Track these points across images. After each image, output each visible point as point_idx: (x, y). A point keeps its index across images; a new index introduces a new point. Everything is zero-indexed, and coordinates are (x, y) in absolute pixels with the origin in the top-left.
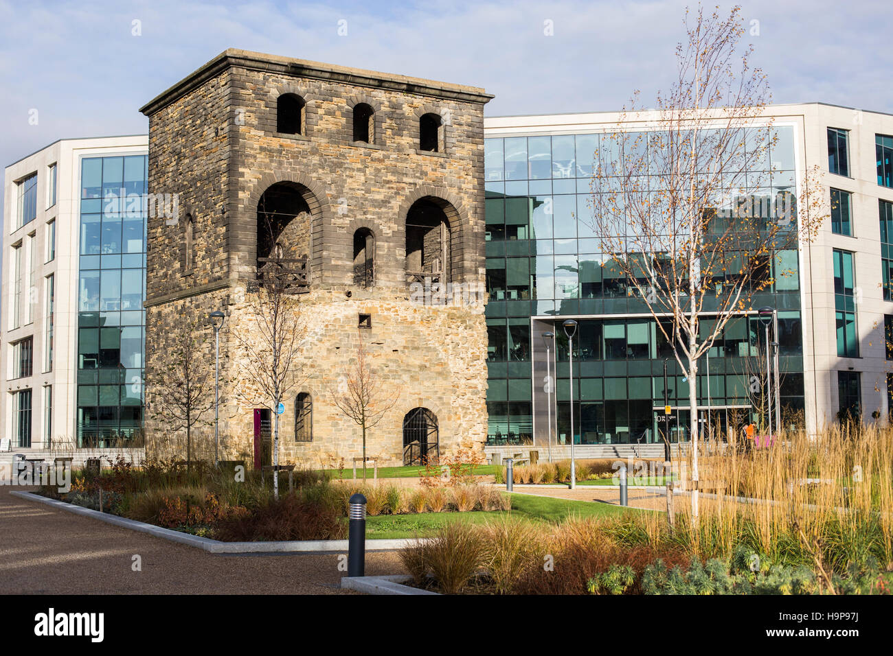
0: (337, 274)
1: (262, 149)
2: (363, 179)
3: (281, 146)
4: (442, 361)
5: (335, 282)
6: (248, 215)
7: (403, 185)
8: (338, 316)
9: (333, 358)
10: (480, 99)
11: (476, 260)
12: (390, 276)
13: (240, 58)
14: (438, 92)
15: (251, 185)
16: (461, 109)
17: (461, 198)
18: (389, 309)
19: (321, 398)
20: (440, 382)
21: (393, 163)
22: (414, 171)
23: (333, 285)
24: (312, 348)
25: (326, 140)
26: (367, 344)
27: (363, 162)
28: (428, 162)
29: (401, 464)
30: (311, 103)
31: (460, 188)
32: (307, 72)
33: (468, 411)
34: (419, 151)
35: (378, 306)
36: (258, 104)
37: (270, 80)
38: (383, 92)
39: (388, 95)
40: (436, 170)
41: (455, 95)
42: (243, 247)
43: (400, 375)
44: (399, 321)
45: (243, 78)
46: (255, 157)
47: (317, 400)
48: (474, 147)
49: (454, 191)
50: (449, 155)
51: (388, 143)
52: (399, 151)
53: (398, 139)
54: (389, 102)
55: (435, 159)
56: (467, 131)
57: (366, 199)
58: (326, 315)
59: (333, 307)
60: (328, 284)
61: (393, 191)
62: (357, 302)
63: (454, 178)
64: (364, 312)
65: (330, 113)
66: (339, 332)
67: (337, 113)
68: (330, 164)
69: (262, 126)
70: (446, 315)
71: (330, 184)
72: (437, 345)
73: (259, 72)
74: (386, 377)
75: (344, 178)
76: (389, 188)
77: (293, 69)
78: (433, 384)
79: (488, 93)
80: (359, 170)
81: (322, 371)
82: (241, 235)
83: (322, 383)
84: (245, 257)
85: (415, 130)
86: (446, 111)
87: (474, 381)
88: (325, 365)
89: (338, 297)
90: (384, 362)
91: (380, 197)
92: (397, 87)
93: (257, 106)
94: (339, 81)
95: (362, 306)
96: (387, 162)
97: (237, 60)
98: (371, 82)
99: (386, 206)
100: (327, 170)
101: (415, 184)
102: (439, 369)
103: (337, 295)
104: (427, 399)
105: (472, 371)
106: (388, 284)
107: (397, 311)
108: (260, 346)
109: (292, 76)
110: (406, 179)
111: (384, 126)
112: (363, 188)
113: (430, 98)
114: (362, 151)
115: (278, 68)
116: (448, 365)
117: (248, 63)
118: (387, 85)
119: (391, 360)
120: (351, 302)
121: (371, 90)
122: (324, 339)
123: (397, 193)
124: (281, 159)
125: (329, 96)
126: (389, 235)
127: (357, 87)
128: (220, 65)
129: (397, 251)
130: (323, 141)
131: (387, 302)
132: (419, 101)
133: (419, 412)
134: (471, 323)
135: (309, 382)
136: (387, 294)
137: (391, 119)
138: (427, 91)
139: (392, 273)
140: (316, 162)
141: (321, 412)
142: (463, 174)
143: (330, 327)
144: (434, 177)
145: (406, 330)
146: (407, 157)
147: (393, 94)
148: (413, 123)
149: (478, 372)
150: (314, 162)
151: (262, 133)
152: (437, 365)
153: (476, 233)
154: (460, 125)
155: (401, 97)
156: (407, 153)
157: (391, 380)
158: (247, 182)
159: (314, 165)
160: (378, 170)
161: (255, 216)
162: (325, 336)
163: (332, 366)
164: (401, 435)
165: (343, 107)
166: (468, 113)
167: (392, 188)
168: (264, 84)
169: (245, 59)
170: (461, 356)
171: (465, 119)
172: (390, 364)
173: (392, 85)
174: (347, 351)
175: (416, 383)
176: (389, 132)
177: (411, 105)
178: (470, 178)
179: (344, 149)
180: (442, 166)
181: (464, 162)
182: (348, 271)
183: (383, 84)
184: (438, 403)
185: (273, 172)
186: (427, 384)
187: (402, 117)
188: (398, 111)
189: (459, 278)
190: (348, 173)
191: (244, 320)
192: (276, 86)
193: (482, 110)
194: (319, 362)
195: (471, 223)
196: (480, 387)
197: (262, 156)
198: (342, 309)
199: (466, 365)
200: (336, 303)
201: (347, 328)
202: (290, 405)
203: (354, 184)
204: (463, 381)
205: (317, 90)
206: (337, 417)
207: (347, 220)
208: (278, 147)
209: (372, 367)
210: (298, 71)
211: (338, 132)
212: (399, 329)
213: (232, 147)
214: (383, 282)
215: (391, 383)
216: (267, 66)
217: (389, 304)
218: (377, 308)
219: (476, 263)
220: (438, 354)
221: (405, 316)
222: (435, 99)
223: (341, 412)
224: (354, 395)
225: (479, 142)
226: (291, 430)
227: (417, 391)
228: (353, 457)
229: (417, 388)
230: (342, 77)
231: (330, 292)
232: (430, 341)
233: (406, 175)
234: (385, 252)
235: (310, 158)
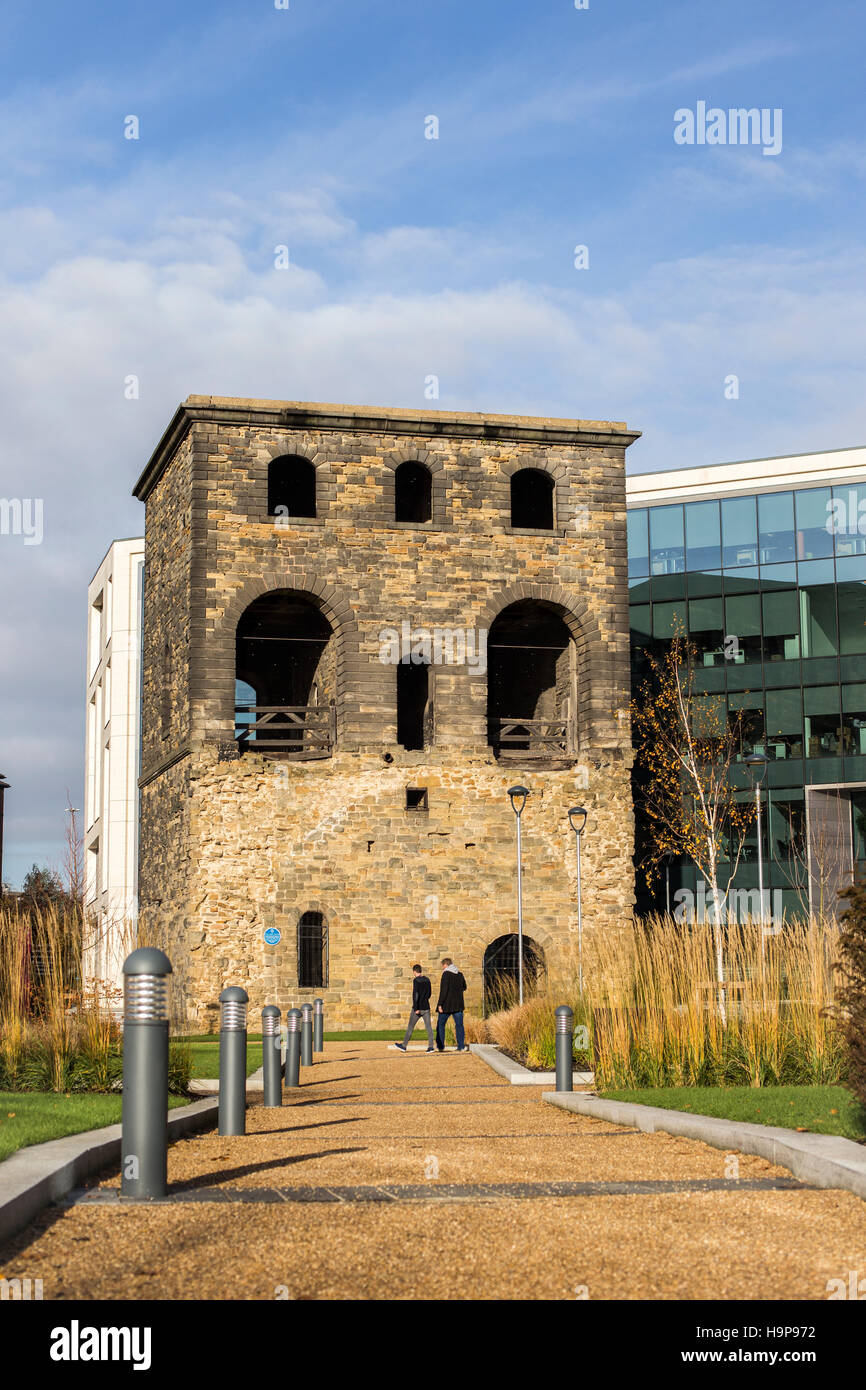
0: (368, 728)
1: (244, 543)
2: (412, 578)
3: (274, 536)
4: (553, 860)
5: (366, 740)
6: (220, 643)
7: (483, 584)
8: (370, 793)
9: (363, 857)
10: (616, 440)
11: (613, 697)
12: (461, 728)
13: (203, 409)
14: (540, 435)
15: (227, 597)
16: (584, 459)
17: (585, 600)
18: (459, 780)
19: (342, 921)
20: (550, 895)
21: (466, 550)
22: (501, 561)
23: (361, 744)
24: (326, 844)
25: (350, 523)
26: (421, 835)
27: (414, 552)
28: (525, 545)
30: (323, 467)
31: (584, 584)
32: (315, 421)
34: (509, 529)
35: (439, 775)
36: (237, 475)
37: (258, 437)
38: (447, 441)
39: (455, 445)
40: (539, 558)
41: (571, 437)
42: (212, 692)
43: (479, 884)
44: (477, 797)
45: (213, 438)
46: (233, 556)
47: (336, 923)
48: (608, 517)
49: (573, 588)
50: (564, 533)
51: (456, 519)
52: (475, 531)
53: (472, 513)
54: (457, 456)
55: (539, 539)
56: (595, 492)
57: (419, 610)
58: (351, 791)
59: (362, 780)
60: (355, 744)
61: (465, 594)
62: (404, 770)
63: (573, 568)
64: (416, 785)
65: (353, 480)
66: (373, 817)
67: (367, 480)
68: (356, 558)
69: (243, 508)
70: (561, 785)
71: (356, 590)
72: (543, 834)
73: (239, 426)
74: (455, 887)
75: (381, 578)
76: (458, 590)
77: (292, 419)
78: (537, 897)
79: (631, 429)
80: (406, 565)
81: (344, 878)
82: (210, 675)
83: (344, 896)
84: (216, 706)
85: (502, 497)
86: (557, 461)
87: (612, 892)
88: (350, 869)
89: (371, 763)
90: (449, 862)
91: (442, 605)
92: (468, 431)
93: (235, 478)
94: (370, 431)
95: (413, 775)
96: (455, 550)
97: (201, 412)
98: (424, 428)
99: (453, 620)
100: (352, 567)
101: (504, 582)
102: (548, 872)
103: (368, 760)
104: (527, 921)
105: (607, 875)
106: (457, 740)
107: (472, 783)
108: (240, 841)
109: (292, 429)
110: (486, 575)
111: (449, 493)
112: (413, 592)
113: (527, 445)
114: (411, 535)
115: (267, 418)
116: (564, 866)
117: (218, 415)
118: (450, 430)
119: (462, 860)
120: (392, 770)
121: (426, 439)
122: (348, 828)
123: (472, 598)
124: (275, 555)
125: (353, 454)
127: (399, 438)
128: (183, 422)
129: (472, 688)
130: (345, 524)
131: (457, 769)
132: (509, 451)
133: (512, 940)
134: (604, 797)
135: (322, 895)
136: (454, 755)
137: (461, 481)
138: (521, 433)
139: (464, 723)
140: (333, 557)
141: (341, 942)
142: (588, 560)
143: (357, 810)
144: (535, 569)
145: (488, 812)
146: (490, 539)
147: (465, 443)
148: (497, 485)
149: (618, 876)
150: (329, 557)
151: (243, 519)
152: (544, 866)
153: (613, 653)
154: (583, 483)
155: (476, 447)
156: (489, 532)
157: (461, 891)
158: (220, 594)
159: (330, 561)
160: (438, 564)
161: (233, 644)
162: (350, 823)
163: (360, 871)
164: (480, 981)
165: (379, 470)
166: (596, 465)
167: (464, 590)
168: (248, 445)
169: (213, 409)
170: (587, 851)
171: (592, 473)
172: (462, 866)
173: (460, 429)
174: (387, 847)
175: (506, 895)
176: (457, 502)
177: (496, 458)
178: (601, 566)
179: (379, 534)
180: (552, 551)
181: (591, 542)
182: (388, 722)
183: (445, 430)
184: (545, 927)
185: (261, 576)
186: (526, 896)
187: (480, 477)
188: (472, 469)
189: (587, 727)
190: (386, 571)
191: (214, 802)
192: (266, 446)
193: (622, 458)
194: (340, 864)
195: (604, 638)
196: (621, 901)
197: (243, 553)
198: (378, 781)
199: (596, 866)
200: (367, 773)
201: (386, 811)
202: (290, 931)
203: (399, 587)
204: (592, 892)
205: (333, 447)
206: (368, 949)
208: (270, 538)
209: (429, 872)
210: (300, 420)
211: (370, 509)
212: (476, 810)
213: (195, 542)
214: (448, 737)
215: (461, 896)
216: (249, 417)
217: (459, 772)
218: (438, 778)
219: (613, 703)
220: (545, 849)
221: (488, 791)
222: (537, 445)
223: (375, 941)
224: (398, 916)
225: (617, 508)
226: (291, 969)
227: (507, 908)
228: (397, 1012)
229: (508, 903)
230: (373, 424)
231: (356, 756)
232: (531, 828)
233: (488, 568)
234: (452, 691)
235: (323, 551)
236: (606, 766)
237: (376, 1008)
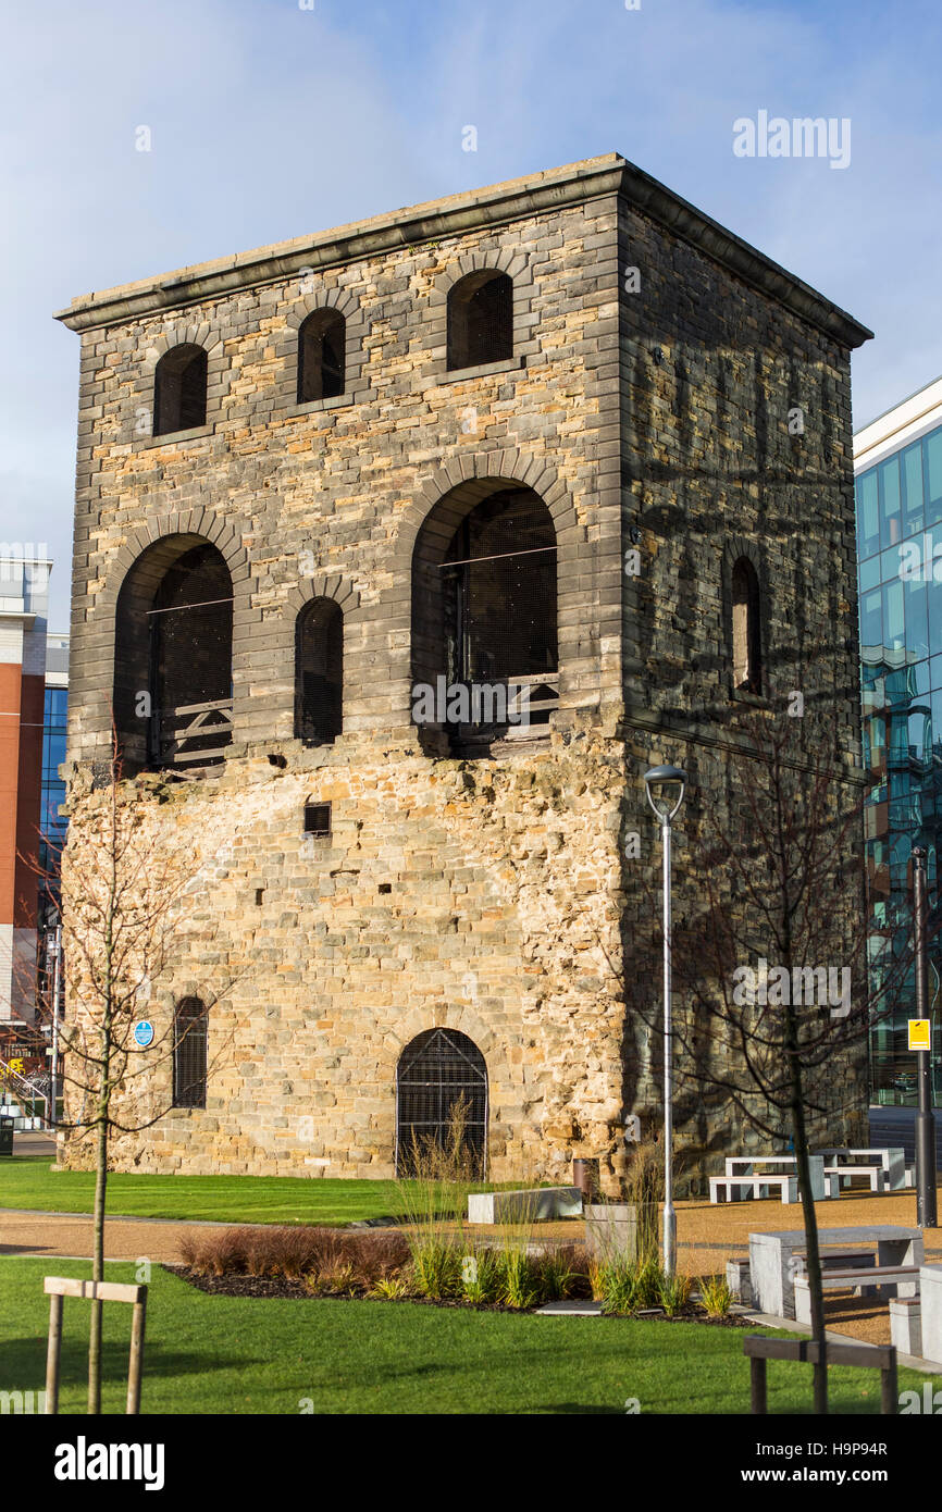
0: (260, 719)
1: (128, 482)
2: (318, 482)
3: (160, 463)
4: (499, 903)
5: (256, 737)
6: (101, 626)
7: (409, 471)
8: (261, 816)
9: (252, 915)
11: (593, 619)
12: (374, 702)
14: (478, 215)
15: (108, 562)
16: (553, 233)
17: (554, 463)
18: (373, 785)
19: (223, 1011)
20: (493, 962)
21: (387, 425)
22: (434, 429)
23: (250, 744)
25: (245, 422)
26: (321, 876)
27: (320, 444)
28: (466, 396)
30: (216, 351)
31: (552, 437)
33: (568, 1037)
34: (443, 377)
35: (346, 781)
36: (124, 391)
37: (148, 332)
38: (364, 265)
39: (375, 268)
40: (487, 411)
41: (523, 203)
42: (89, 695)
43: (393, 948)
44: (396, 810)
45: (100, 348)
46: (117, 503)
47: (216, 1014)
49: (536, 448)
50: (527, 361)
51: (376, 380)
52: (399, 391)
53: (396, 365)
54: (379, 283)
55: (489, 381)
56: (570, 281)
57: (326, 530)
58: (238, 816)
59: (250, 798)
60: (241, 745)
61: (384, 493)
62: (302, 777)
63: (537, 420)
64: (318, 798)
65: (250, 359)
66: (263, 852)
67: (267, 353)
68: (251, 470)
69: (128, 435)
71: (250, 518)
73: (127, 324)
74: (361, 954)
75: (280, 493)
76: (375, 488)
77: (172, 295)
78: (475, 966)
80: (309, 467)
81: (228, 945)
82: (88, 671)
83: (226, 973)
84: (93, 714)
85: (434, 328)
86: (513, 249)
88: (234, 931)
89: (261, 772)
90: (358, 916)
91: (350, 517)
92: (380, 241)
93: (122, 395)
94: (268, 281)
95: (314, 784)
96: (373, 428)
98: (326, 255)
99: (369, 536)
100: (246, 486)
101: (438, 460)
102: (487, 925)
103: (256, 767)
104: (459, 1006)
105: (581, 926)
106: (369, 722)
107: (390, 787)
110: (412, 456)
111: (366, 343)
112: (319, 505)
113: (473, 236)
114: (318, 418)
115: (146, 303)
116: (516, 913)
117: (97, 316)
118: (358, 248)
119: (374, 912)
120: (288, 779)
121: (339, 271)
122: (233, 871)
123: (394, 496)
124: (161, 490)
125: (251, 322)
126: (373, 603)
129: (390, 639)
130: (239, 425)
131: (369, 768)
132: (449, 253)
133: (437, 1040)
135: (201, 973)
136: (363, 746)
137: (382, 321)
138: (452, 221)
139: (379, 695)
140: (224, 476)
141: (219, 1042)
142: (558, 396)
143: (245, 843)
144: (481, 429)
145: (411, 831)
146: (419, 399)
147: (387, 261)
148: (431, 312)
150: (219, 477)
151: (128, 449)
152: (487, 914)
153: (595, 543)
154: (554, 271)
155: (403, 262)
156: (416, 389)
157: (370, 960)
158: (102, 558)
159: (220, 483)
160: (349, 455)
162: (235, 864)
163: (246, 934)
164: (392, 1106)
165: (281, 334)
166: (573, 236)
167: (383, 486)
168: (136, 346)
171: (566, 251)
172: (374, 921)
173: (370, 241)
174: (279, 896)
175: (428, 965)
176: (378, 354)
177: (431, 270)
178: (578, 402)
179: (278, 429)
180: (505, 394)
181: (565, 365)
182: (283, 707)
183: (351, 249)
184: (486, 1015)
185: (146, 523)
187: (408, 307)
188: (395, 298)
190: (286, 481)
192: (155, 342)
194: (225, 926)
195: (582, 520)
196: (603, 970)
197: (127, 496)
198: (270, 797)
200: (257, 787)
201: (279, 841)
202: (166, 1025)
203: (300, 501)
206: (253, 1053)
207: (284, 591)
208: (156, 468)
209: (330, 931)
211: (269, 395)
212: (394, 831)
213: (78, 495)
214: (357, 720)
215: (370, 968)
217: (372, 772)
218: (345, 784)
219: (593, 628)
220: (488, 887)
221: (411, 797)
222: (485, 232)
223: (260, 1039)
224: (287, 999)
225: (604, 297)
226: (166, 1080)
227: (433, 986)
228: (284, 1149)
229: (435, 977)
230: (264, 271)
231: (245, 763)
232: (469, 852)
233: (416, 444)
234: (364, 646)
235: (213, 470)
236: (579, 738)
237: (260, 1141)
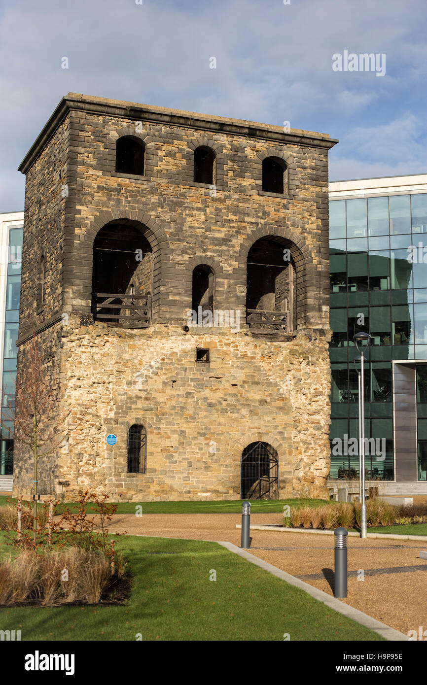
0: (174, 309)
1: (100, 188)
2: (203, 217)
3: (119, 185)
4: (283, 396)
5: (172, 317)
6: (83, 250)
7: (245, 224)
8: (175, 350)
9: (169, 391)
10: (324, 144)
11: (320, 298)
13: (78, 101)
14: (280, 137)
15: (88, 222)
16: (304, 154)
17: (305, 238)
18: (229, 344)
19: (156, 431)
20: (281, 418)
21: (235, 203)
22: (256, 211)
23: (170, 319)
24: (147, 381)
25: (166, 181)
26: (205, 378)
27: (204, 201)
28: (270, 203)
29: (238, 497)
30: (151, 145)
31: (303, 228)
32: (146, 115)
33: (311, 446)
34: (261, 192)
35: (217, 341)
36: (97, 145)
37: (110, 123)
38: (225, 136)
39: (230, 139)
40: (278, 211)
41: (298, 139)
42: (77, 281)
43: (239, 410)
44: (239, 356)
45: (82, 121)
46: (93, 196)
47: (152, 432)
48: (318, 190)
49: (297, 231)
50: (292, 197)
51: (230, 183)
52: (241, 191)
53: (239, 181)
54: (231, 145)
55: (278, 200)
56: (311, 174)
57: (206, 237)
58: (162, 348)
59: (170, 342)
60: (165, 319)
61: (234, 230)
62: (195, 337)
63: (297, 219)
64: (202, 346)
65: (169, 154)
66: (176, 365)
67: (177, 155)
68: (169, 203)
69: (100, 166)
70: (288, 351)
71: (169, 222)
72: (278, 380)
73: (99, 115)
74: (224, 411)
75: (184, 216)
76: (230, 227)
77: (133, 113)
78: (273, 419)
80: (199, 209)
81: (157, 403)
82: (76, 270)
83: (157, 415)
84: (79, 291)
85: (257, 172)
86: (289, 153)
87: (317, 417)
88: (161, 398)
89: (175, 332)
90: (222, 396)
91: (221, 235)
92: (238, 130)
93: (96, 147)
94: (180, 125)
95: (201, 340)
96: (228, 202)
97: (76, 103)
98: (212, 126)
99: (227, 245)
100: (167, 208)
101: (257, 224)
102: (280, 404)
103: (174, 329)
104: (267, 433)
105: (314, 407)
107: (236, 346)
108: (93, 378)
109: (132, 120)
110: (247, 219)
111: (225, 167)
112: (203, 226)
113: (272, 142)
114: (203, 191)
115: (117, 111)
116: (290, 400)
117: (87, 106)
118: (228, 128)
119: (230, 395)
120: (188, 336)
121: (213, 133)
122: (160, 372)
123: (238, 232)
124: (119, 197)
125: (169, 139)
126: (229, 272)
127: (197, 131)
128: (63, 110)
129: (237, 288)
130: (163, 181)
131: (227, 337)
132: (261, 145)
133: (259, 446)
134: (314, 359)
135: (143, 415)
137: (233, 161)
138: (269, 135)
139: (232, 309)
140: (155, 201)
141: (155, 444)
142: (306, 214)
143: (166, 361)
144: (276, 217)
145: (246, 365)
146: (249, 198)
147: (235, 138)
148: (255, 166)
149: (321, 408)
150: (153, 201)
151: (100, 173)
152: (278, 400)
153: (320, 271)
154: (304, 168)
155: (243, 141)
156: (249, 193)
157: (228, 414)
158: (84, 219)
159: (153, 203)
160: (218, 210)
161: (91, 251)
162: (161, 369)
163: (167, 399)
164: (239, 470)
165: (184, 149)
166: (311, 158)
167: (233, 227)
168: (104, 127)
169: (84, 102)
170: (303, 391)
171: (309, 163)
172: (228, 398)
173: (234, 128)
174: (184, 385)
175: (256, 417)
176: (231, 174)
177: (254, 148)
178: (313, 219)
179: (183, 189)
180: (286, 207)
181: (308, 204)
182: (186, 306)
183: (225, 128)
184: (278, 437)
185: (110, 210)
186: (266, 418)
187: (244, 159)
188: (240, 154)
189: (303, 315)
190: (187, 212)
191: (76, 352)
192: (115, 130)
193: (326, 156)
194: (155, 394)
195: (315, 262)
196: (323, 423)
197: (99, 194)
198: (179, 343)
199: (308, 400)
200: (173, 338)
201: (184, 362)
202: (123, 437)
203: (195, 222)
204: (305, 416)
205: (157, 133)
206: (172, 449)
207: (186, 258)
208: (116, 186)
209: (210, 401)
210: (137, 114)
211: (178, 173)
212: (238, 364)
213: (69, 186)
215: (229, 417)
216: (106, 109)
217: (228, 339)
218: (216, 342)
219: (319, 301)
220: (279, 390)
221: (245, 352)
222: (278, 143)
223: (176, 444)
224: (190, 429)
225: (323, 184)
226: (123, 461)
227: (256, 425)
228: (188, 489)
229: (256, 422)
230: (182, 121)
231: (167, 326)
232: (271, 376)
233: (248, 215)
234: (225, 289)
235: (149, 197)
236: (315, 340)
237: (175, 487)
